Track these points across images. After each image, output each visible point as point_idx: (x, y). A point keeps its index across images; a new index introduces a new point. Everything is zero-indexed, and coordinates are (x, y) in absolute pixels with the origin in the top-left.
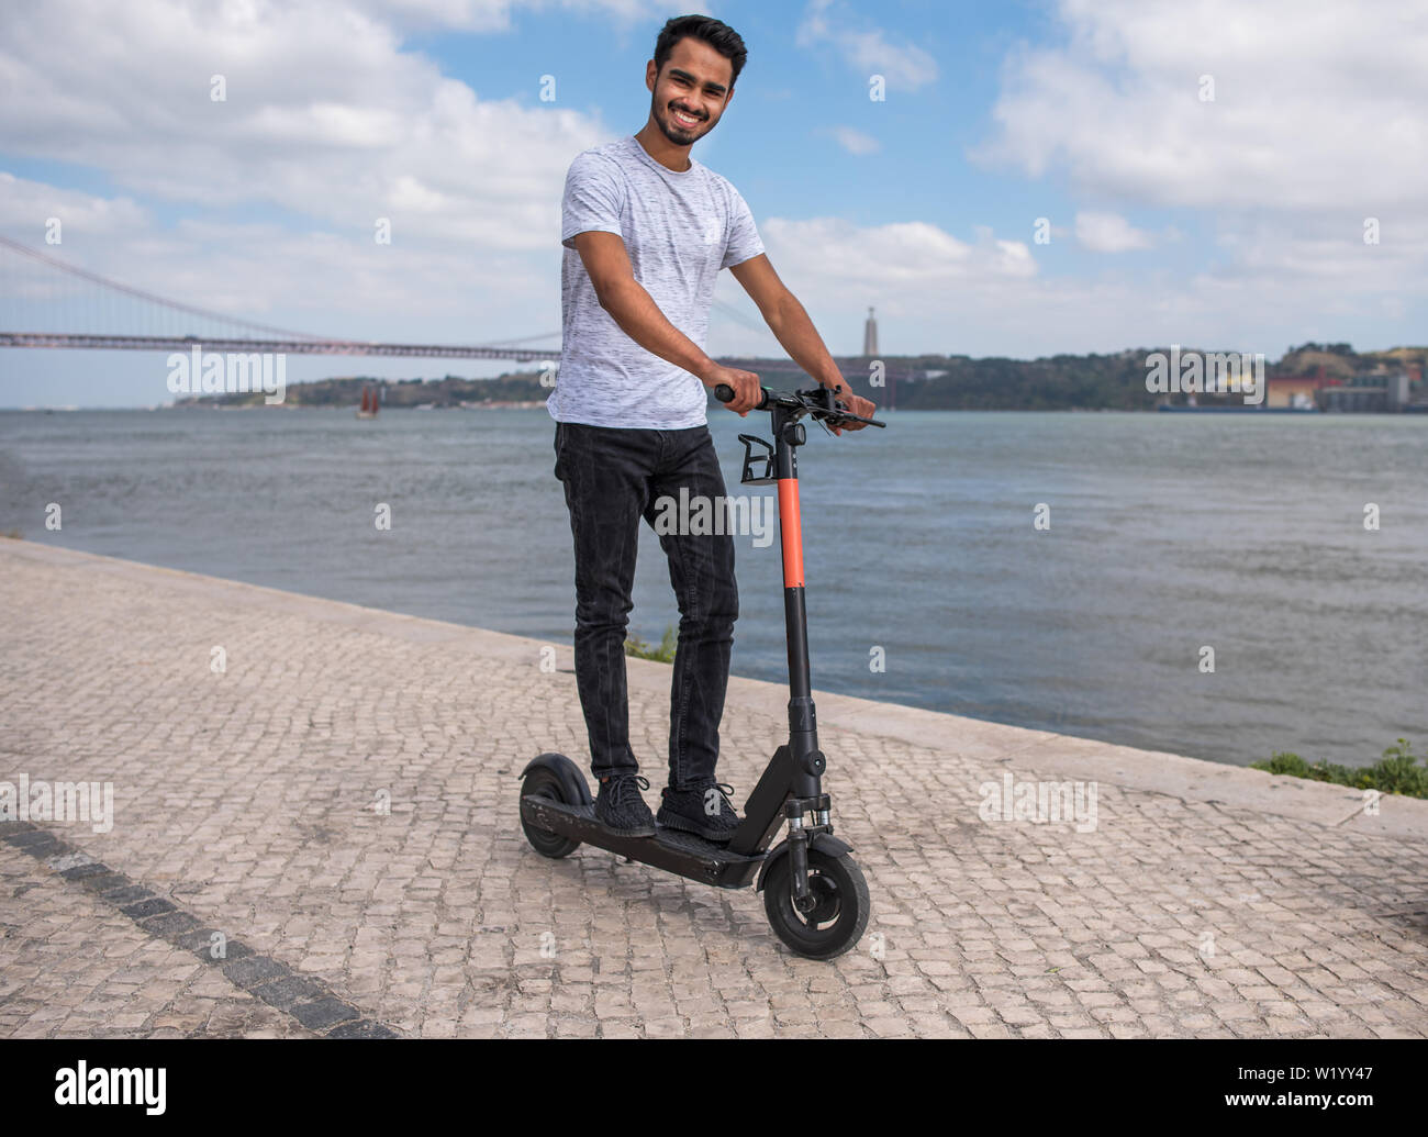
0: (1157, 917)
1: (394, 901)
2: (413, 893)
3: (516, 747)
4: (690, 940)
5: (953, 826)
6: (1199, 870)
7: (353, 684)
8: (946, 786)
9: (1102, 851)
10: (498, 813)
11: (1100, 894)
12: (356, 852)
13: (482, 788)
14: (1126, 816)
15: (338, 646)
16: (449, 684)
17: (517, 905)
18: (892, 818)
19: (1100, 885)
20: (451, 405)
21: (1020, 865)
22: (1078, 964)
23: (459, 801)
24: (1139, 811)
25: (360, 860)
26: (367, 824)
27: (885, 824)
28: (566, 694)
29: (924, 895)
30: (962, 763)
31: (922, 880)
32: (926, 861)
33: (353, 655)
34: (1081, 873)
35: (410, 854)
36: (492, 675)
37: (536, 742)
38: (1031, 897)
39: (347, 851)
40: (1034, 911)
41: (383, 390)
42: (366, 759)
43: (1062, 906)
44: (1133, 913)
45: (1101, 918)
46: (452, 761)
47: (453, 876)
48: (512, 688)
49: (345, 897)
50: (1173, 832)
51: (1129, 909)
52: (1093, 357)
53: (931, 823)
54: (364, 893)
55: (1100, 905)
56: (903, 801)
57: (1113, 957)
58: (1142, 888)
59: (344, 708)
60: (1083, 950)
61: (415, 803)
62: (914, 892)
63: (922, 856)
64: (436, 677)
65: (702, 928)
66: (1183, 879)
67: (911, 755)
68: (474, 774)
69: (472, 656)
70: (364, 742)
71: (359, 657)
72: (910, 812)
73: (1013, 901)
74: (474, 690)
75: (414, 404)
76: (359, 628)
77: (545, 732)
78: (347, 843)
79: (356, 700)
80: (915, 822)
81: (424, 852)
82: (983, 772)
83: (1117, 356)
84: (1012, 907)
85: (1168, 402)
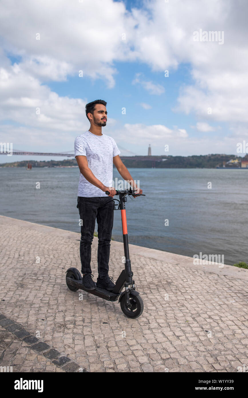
0: (211, 307)
1: (38, 303)
2: (43, 301)
3: (66, 261)
4: (105, 314)
5: (165, 282)
6: (221, 294)
7: (29, 244)
8: (164, 271)
9: (199, 289)
10: (62, 280)
11: (198, 301)
12: (29, 290)
13: (59, 273)
14: (205, 279)
15: (25, 233)
16: (51, 244)
17: (66, 304)
18: (152, 280)
19: (199, 298)
20: (52, 167)
21: (180, 293)
22: (193, 320)
23: (53, 276)
24: (208, 278)
25: (30, 292)
26: (32, 283)
27: (150, 282)
28: (77, 247)
29: (158, 301)
30: (168, 265)
31: (158, 297)
32: (159, 292)
33: (29, 236)
34: (194, 295)
35: (42, 291)
36: (61, 241)
37: (71, 260)
38: (183, 302)
39: (27, 290)
40: (183, 306)
41: (36, 163)
42: (32, 265)
43: (190, 304)
44: (206, 306)
45: (198, 307)
46: (52, 265)
47: (51, 297)
48: (65, 245)
49: (27, 303)
50: (216, 284)
51: (205, 305)
52: (201, 156)
53: (160, 282)
54: (31, 301)
55: (198, 304)
56: (155, 276)
57: (200, 318)
58: (208, 299)
59: (27, 251)
60: (194, 316)
61: (43, 277)
62: (156, 300)
63: (158, 291)
64: (48, 242)
65: (108, 310)
66: (217, 296)
67: (156, 263)
68: (57, 269)
69: (56, 236)
70: (31, 260)
71: (30, 236)
72: (156, 278)
73: (179, 303)
74: (57, 245)
75: (43, 167)
76: (30, 228)
77: (73, 257)
78: (27, 288)
79: (30, 248)
80: (157, 281)
81: (45, 290)
82: (173, 267)
83: (207, 156)
84: (178, 304)
85: (218, 166)
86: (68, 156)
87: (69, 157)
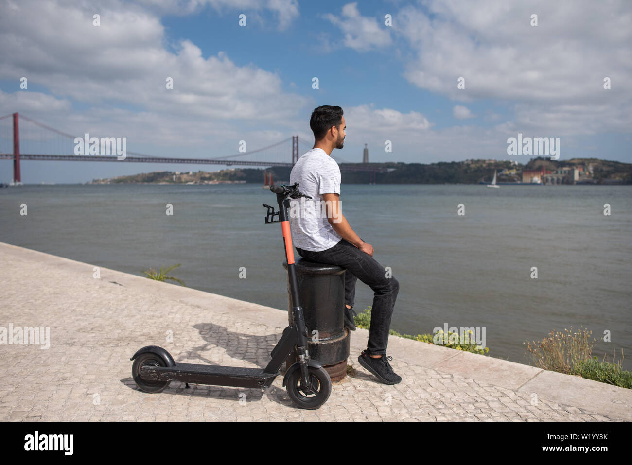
52: (453, 163)
83: (463, 163)
85: (483, 181)
86: (227, 165)
87: (230, 165)
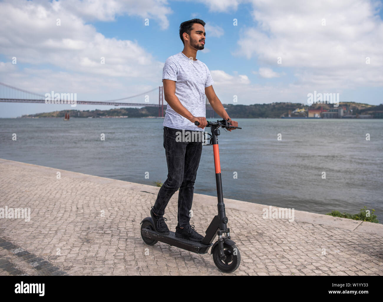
0: (315, 258)
1: (111, 260)
2: (117, 257)
3: (135, 214)
4: (195, 268)
5: (256, 233)
6: (322, 244)
7: (86, 196)
8: (251, 222)
9: (296, 239)
10: (134, 233)
11: (299, 252)
12: (98, 245)
13: (129, 226)
14: (299, 229)
15: (80, 185)
16: (113, 196)
17: (146, 260)
18: (239, 232)
19: (298, 249)
20: (97, 117)
21: (276, 244)
22: (299, 272)
23: (123, 230)
24: (302, 228)
25: (100, 248)
26: (99, 237)
27: (238, 233)
28: (144, 198)
29: (254, 253)
30: (254, 215)
31: (252, 249)
32: (252, 244)
33: (84, 188)
34: (292, 246)
35: (113, 246)
36: (123, 193)
37: (140, 212)
38: (282, 253)
39: (95, 245)
40: (283, 257)
41: (79, 113)
42: (95, 218)
43: (290, 255)
44: (309, 256)
45: (301, 258)
46: (119, 218)
47: (126, 252)
48: (130, 196)
49: (98, 259)
50: (313, 233)
51: (308, 256)
52: (264, 104)
53: (250, 233)
54: (103, 258)
55: (300, 255)
56: (241, 227)
57: (307, 269)
58: (309, 250)
59: (85, 203)
60: (299, 268)
61: (111, 231)
62: (251, 252)
63: (251, 242)
64: (109, 194)
65: (197, 265)
66: (319, 247)
67: (240, 213)
68: (125, 222)
69: (117, 187)
70: (93, 213)
71: (86, 188)
72: (244, 230)
73: (277, 254)
74: (120, 197)
75: (87, 117)
76: (84, 179)
77: (142, 209)
78: (95, 243)
79: (88, 201)
80: (246, 233)
81: (117, 245)
82: (260, 218)
83: (270, 104)
84: (277, 256)
85: (283, 116)
86: (115, 105)
87: (117, 105)
